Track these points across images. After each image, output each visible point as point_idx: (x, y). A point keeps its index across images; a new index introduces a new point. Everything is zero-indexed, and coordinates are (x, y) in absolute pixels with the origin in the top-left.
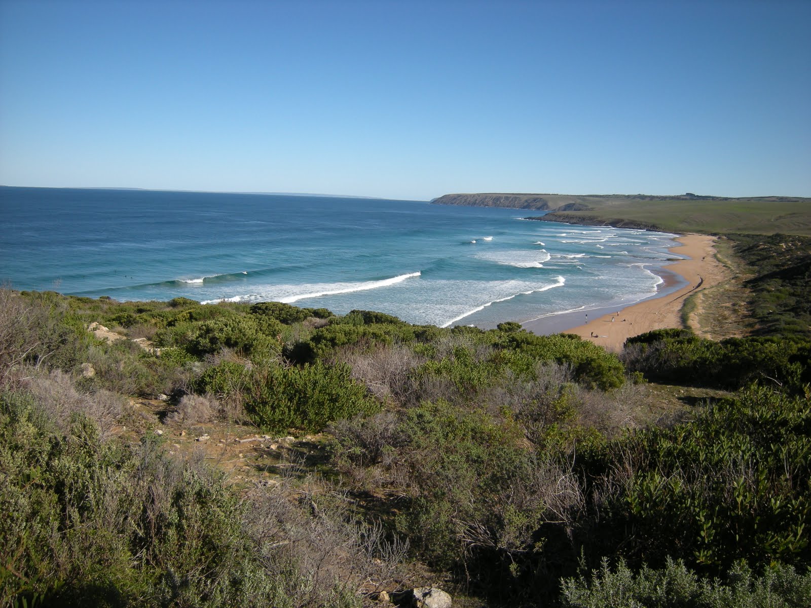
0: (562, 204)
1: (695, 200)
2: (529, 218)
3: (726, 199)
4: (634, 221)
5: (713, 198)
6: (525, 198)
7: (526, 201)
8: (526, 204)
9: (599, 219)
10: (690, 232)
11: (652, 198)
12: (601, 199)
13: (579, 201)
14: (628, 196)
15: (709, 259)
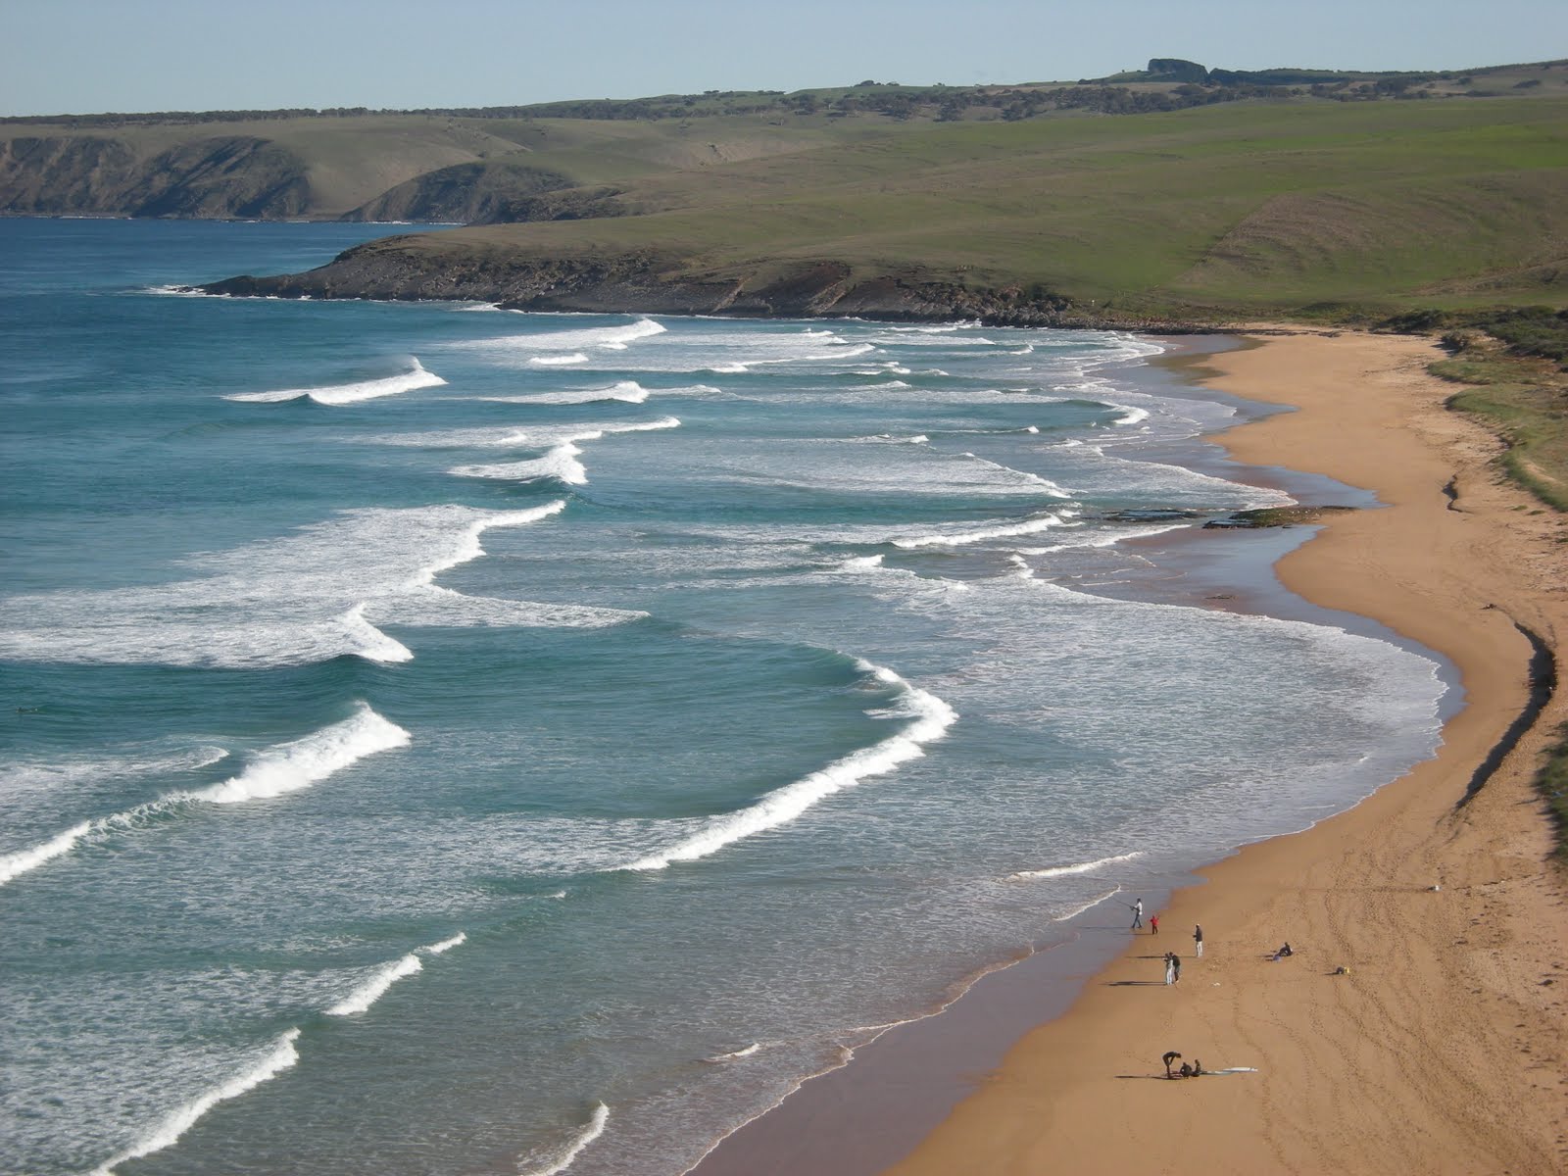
0: (401, 171)
1: (1214, 99)
2: (240, 286)
3: (1394, 84)
4: (917, 270)
5: (1320, 83)
6: (151, 146)
7: (164, 163)
8: (161, 182)
9: (694, 268)
10: (1261, 316)
11: (950, 102)
12: (640, 127)
13: (502, 149)
14: (805, 103)
15: (1483, 492)
